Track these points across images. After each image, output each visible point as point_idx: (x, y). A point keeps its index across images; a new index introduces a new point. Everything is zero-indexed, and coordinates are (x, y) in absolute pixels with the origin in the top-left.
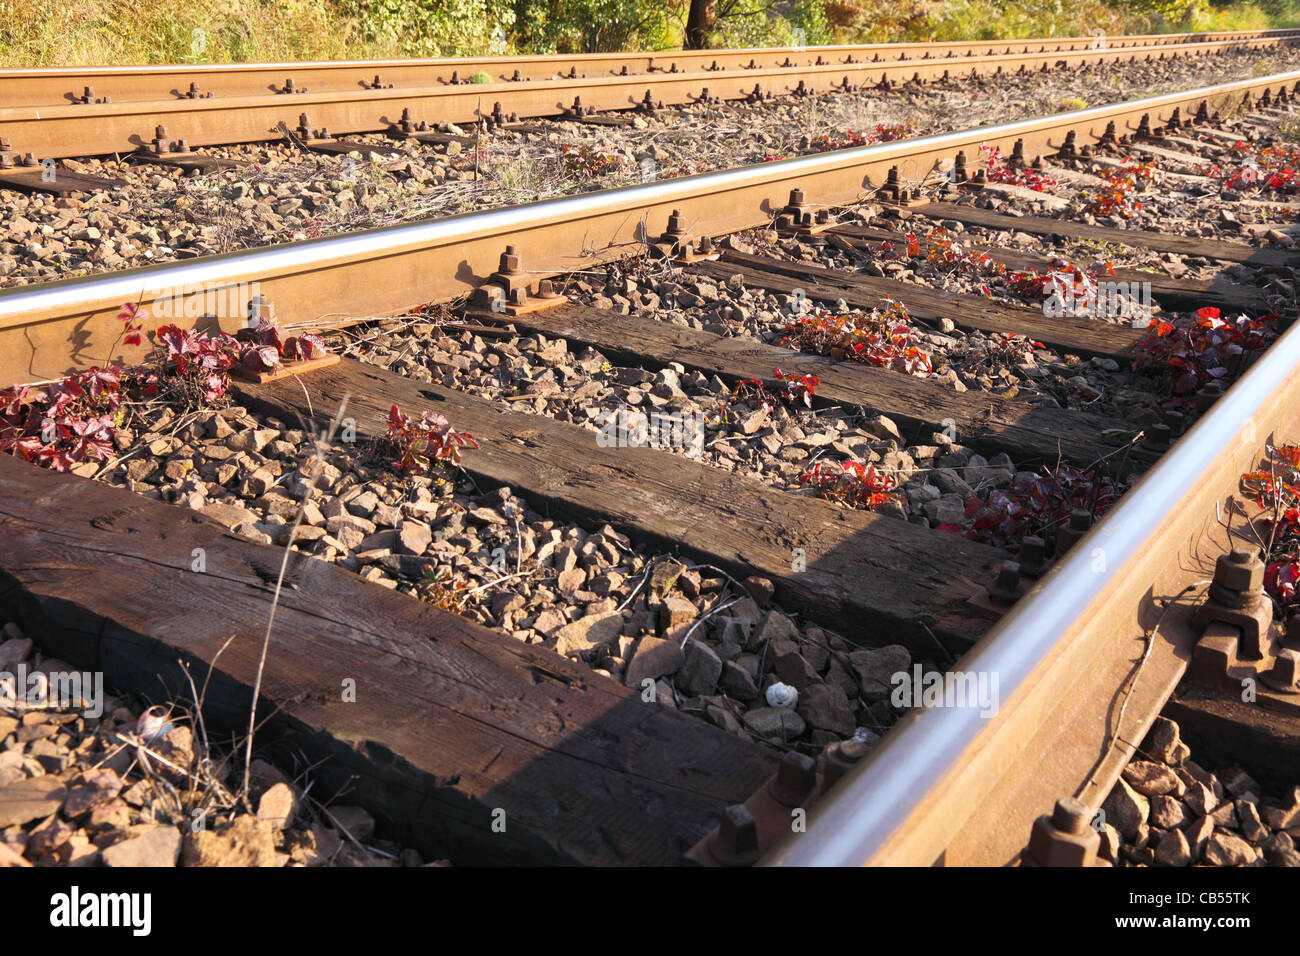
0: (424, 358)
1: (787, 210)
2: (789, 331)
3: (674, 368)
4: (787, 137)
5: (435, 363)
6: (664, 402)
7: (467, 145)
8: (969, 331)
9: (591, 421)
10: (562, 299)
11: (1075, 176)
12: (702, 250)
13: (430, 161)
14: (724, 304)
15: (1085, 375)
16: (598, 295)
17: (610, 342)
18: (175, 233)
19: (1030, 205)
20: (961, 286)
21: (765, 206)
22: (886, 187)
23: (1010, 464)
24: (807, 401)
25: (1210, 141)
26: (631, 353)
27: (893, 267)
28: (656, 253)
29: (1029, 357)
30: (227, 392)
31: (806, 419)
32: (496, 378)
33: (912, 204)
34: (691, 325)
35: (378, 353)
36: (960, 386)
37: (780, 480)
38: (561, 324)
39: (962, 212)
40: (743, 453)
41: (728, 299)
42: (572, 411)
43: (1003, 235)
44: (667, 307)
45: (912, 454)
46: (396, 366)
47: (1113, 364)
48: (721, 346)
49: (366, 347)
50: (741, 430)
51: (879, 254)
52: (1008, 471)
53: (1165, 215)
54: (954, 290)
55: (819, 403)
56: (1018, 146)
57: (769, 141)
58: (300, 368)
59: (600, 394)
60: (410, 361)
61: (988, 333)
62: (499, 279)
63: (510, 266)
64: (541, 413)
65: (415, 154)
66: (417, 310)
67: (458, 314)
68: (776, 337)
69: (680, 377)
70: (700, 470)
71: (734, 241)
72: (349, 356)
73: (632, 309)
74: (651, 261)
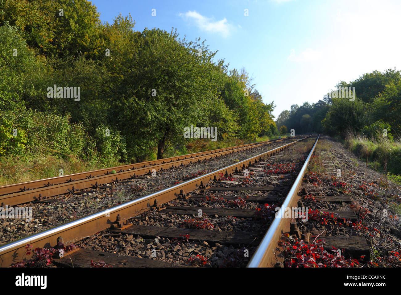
0: (100, 245)
1: (180, 194)
2: (182, 224)
3: (157, 238)
4: (179, 176)
5: (103, 246)
6: (156, 247)
7: (110, 188)
8: (221, 216)
9: (139, 255)
10: (132, 224)
11: (238, 176)
12: (162, 207)
13: (102, 193)
14: (168, 219)
15: (246, 223)
16: (140, 222)
17: (143, 233)
18: (42, 220)
19: (230, 184)
20: (218, 206)
21: (175, 194)
22: (200, 186)
23: (233, 248)
24: (188, 241)
25: (263, 165)
26: (148, 235)
27: (204, 204)
28: (152, 210)
29: (234, 220)
30: (52, 262)
31: (188, 245)
32: (117, 247)
33: (207, 188)
34: (161, 226)
35: (89, 245)
36: (220, 230)
37: (183, 262)
38: (132, 231)
39: (217, 189)
40: (174, 257)
41: (169, 218)
42: (135, 253)
43: (226, 192)
44: (156, 222)
45: (212, 249)
46: (93, 248)
47: (251, 219)
48: (168, 230)
49: (86, 244)
50: (174, 251)
51: (201, 201)
52: (233, 250)
53: (257, 182)
54: (217, 207)
55: (190, 241)
56: (226, 172)
57: (176, 177)
58: (70, 253)
59: (141, 247)
60: (97, 246)
61: (225, 216)
62: (117, 222)
63: (119, 219)
64: (127, 254)
65: (99, 192)
66: (98, 233)
67: (108, 232)
68: (180, 225)
69: (159, 239)
70: (164, 264)
71: (169, 204)
72: (82, 247)
73: (148, 224)
74: (151, 212)
